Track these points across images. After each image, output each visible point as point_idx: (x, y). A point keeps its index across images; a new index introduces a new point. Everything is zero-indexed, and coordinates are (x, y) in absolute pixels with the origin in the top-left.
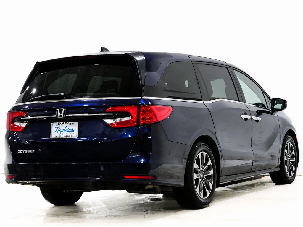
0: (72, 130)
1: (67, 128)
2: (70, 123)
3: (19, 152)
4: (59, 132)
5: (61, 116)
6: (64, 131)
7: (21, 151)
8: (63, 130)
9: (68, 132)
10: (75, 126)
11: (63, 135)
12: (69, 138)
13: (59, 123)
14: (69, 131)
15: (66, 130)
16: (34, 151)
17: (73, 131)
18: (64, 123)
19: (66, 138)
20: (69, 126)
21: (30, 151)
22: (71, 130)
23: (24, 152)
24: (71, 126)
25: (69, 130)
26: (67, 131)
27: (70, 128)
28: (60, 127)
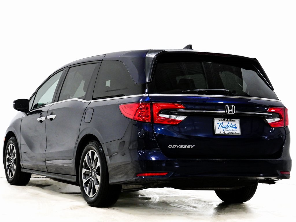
0: (235, 127)
1: (230, 124)
2: (233, 119)
3: (170, 146)
4: (222, 128)
5: (231, 112)
6: (227, 128)
7: (174, 146)
8: (226, 127)
9: (231, 129)
10: (237, 123)
11: (227, 131)
12: (233, 134)
13: (221, 119)
14: (232, 127)
15: (229, 127)
16: (192, 147)
17: (236, 128)
18: (227, 119)
19: (230, 134)
20: (231, 123)
21: (187, 146)
22: (233, 127)
23: (178, 147)
24: (233, 123)
25: (232, 126)
26: (230, 127)
27: (232, 124)
28: (223, 123)
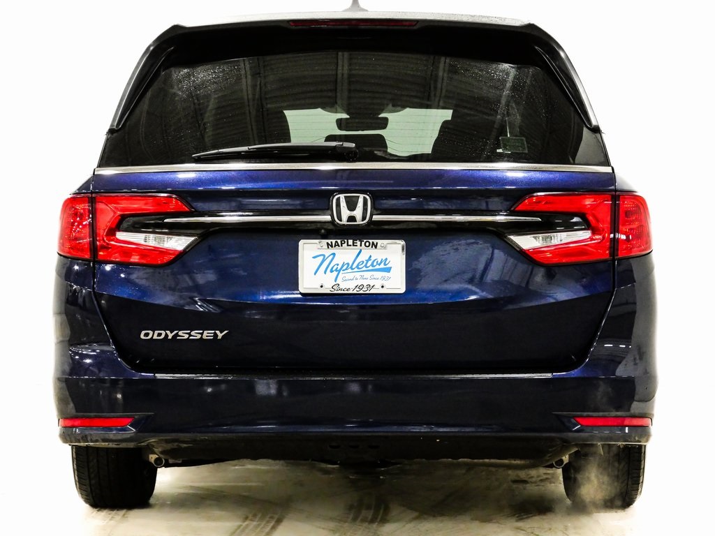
0: (382, 266)
1: (363, 257)
2: (375, 241)
3: (147, 335)
4: (332, 271)
5: (352, 219)
6: (350, 270)
7: (159, 335)
8: (347, 266)
9: (367, 275)
10: (393, 252)
11: (350, 283)
12: (373, 291)
13: (329, 241)
14: (371, 268)
15: (357, 267)
16: (220, 335)
17: (388, 270)
18: (351, 242)
19: (361, 292)
20: (367, 253)
21: (202, 334)
22: (377, 267)
23: (170, 336)
24: (377, 254)
25: (372, 265)
26: (364, 269)
27: (373, 259)
28: (334, 254)
